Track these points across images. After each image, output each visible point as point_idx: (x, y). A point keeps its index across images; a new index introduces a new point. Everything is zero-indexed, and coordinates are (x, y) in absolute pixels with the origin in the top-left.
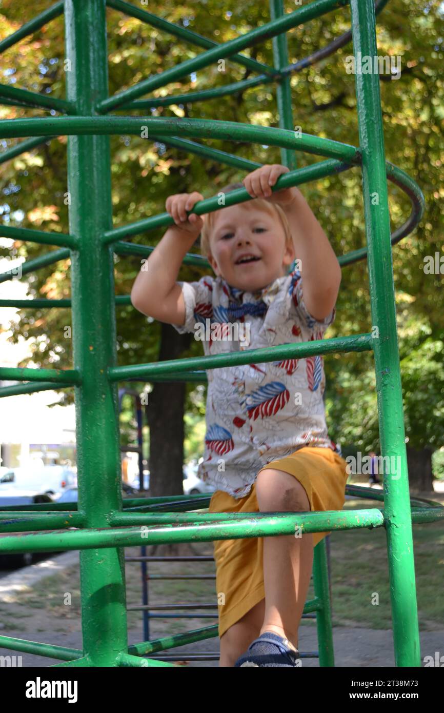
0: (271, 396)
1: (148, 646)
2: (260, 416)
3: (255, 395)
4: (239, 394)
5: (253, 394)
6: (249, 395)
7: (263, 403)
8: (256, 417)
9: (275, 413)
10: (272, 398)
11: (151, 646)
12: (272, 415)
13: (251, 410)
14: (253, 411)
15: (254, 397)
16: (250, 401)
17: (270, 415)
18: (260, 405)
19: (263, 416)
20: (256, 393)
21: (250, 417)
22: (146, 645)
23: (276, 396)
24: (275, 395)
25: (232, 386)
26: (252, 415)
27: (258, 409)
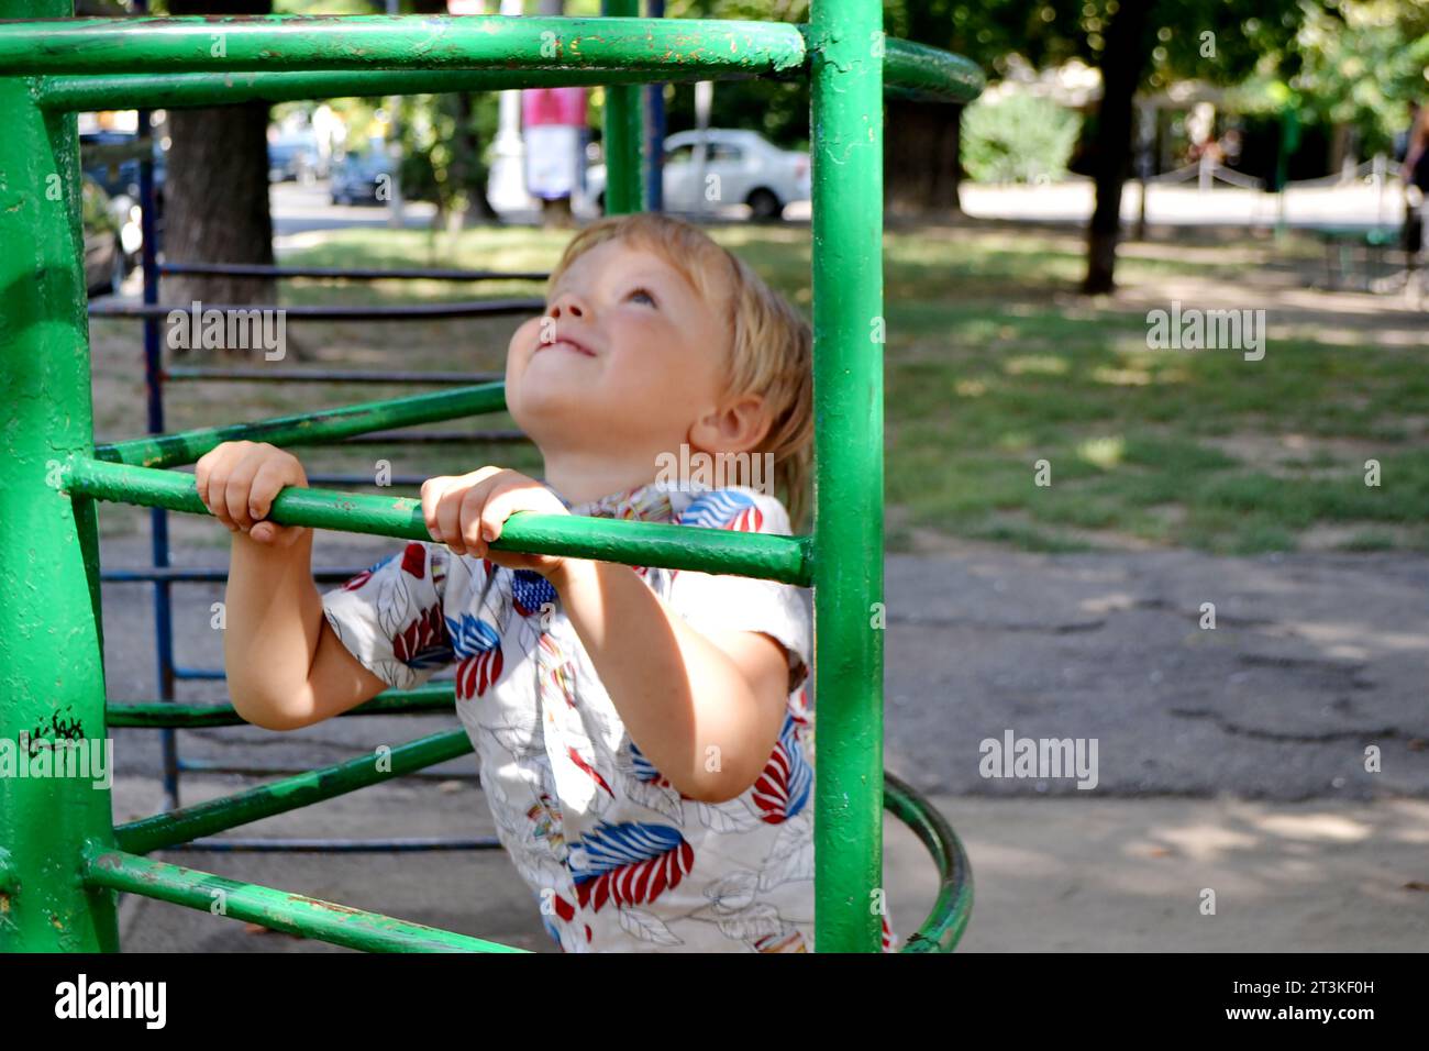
0: (640, 856)
1: (150, 450)
2: (612, 898)
3: (595, 846)
4: (550, 839)
5: (589, 843)
6: (576, 845)
7: (620, 868)
8: (600, 903)
9: (653, 898)
10: (641, 861)
11: (158, 448)
12: (645, 901)
13: (583, 884)
14: (592, 885)
15: (591, 851)
16: (580, 861)
17: (639, 898)
18: (611, 870)
19: (619, 901)
20: (597, 840)
21: (583, 902)
22: (144, 446)
23: (655, 858)
24: (653, 855)
25: (526, 819)
26: (589, 897)
27: (605, 883)
